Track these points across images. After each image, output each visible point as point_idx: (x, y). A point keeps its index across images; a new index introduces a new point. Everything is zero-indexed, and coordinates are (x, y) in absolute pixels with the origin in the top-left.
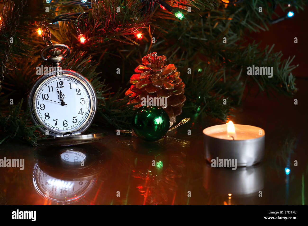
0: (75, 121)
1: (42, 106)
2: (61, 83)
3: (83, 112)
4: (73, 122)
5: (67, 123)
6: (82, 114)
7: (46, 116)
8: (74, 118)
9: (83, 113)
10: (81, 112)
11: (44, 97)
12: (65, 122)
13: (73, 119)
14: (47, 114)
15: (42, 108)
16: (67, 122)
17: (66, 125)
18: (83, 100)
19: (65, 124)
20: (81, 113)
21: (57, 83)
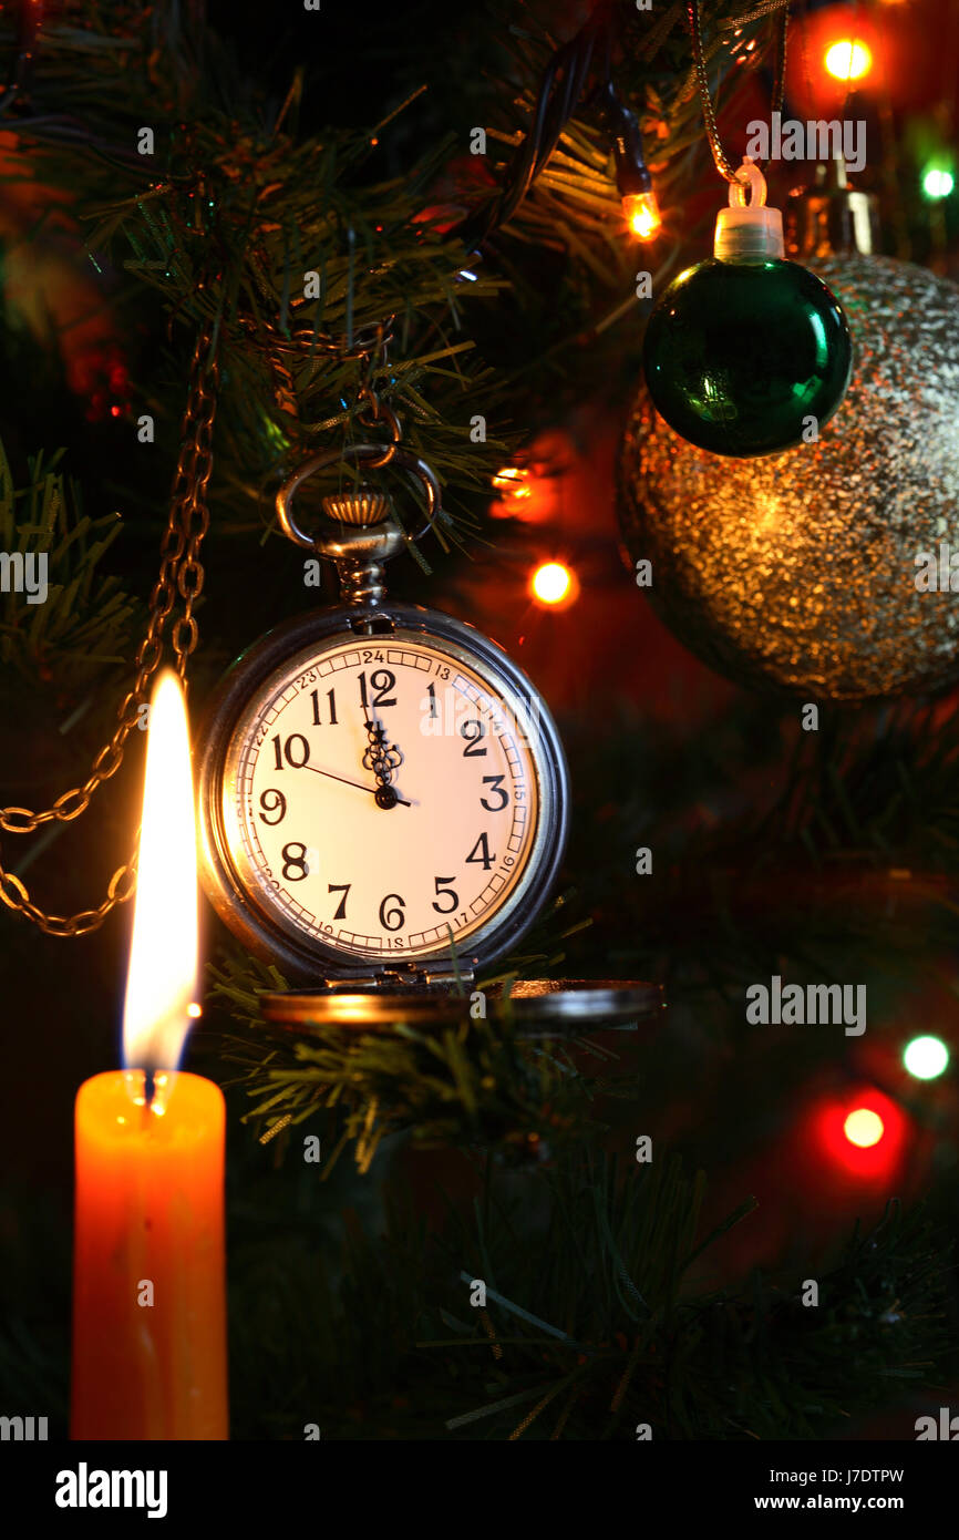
0: (446, 901)
1: (271, 800)
2: (380, 679)
3: (491, 856)
4: (436, 906)
5: (401, 908)
6: (487, 867)
7: (290, 861)
8: (441, 887)
9: (493, 859)
10: (479, 854)
11: (282, 752)
12: (393, 904)
13: (438, 892)
14: (294, 852)
15: (273, 816)
16: (402, 904)
17: (394, 920)
18: (493, 789)
19: (391, 912)
20: (482, 857)
21: (362, 677)
